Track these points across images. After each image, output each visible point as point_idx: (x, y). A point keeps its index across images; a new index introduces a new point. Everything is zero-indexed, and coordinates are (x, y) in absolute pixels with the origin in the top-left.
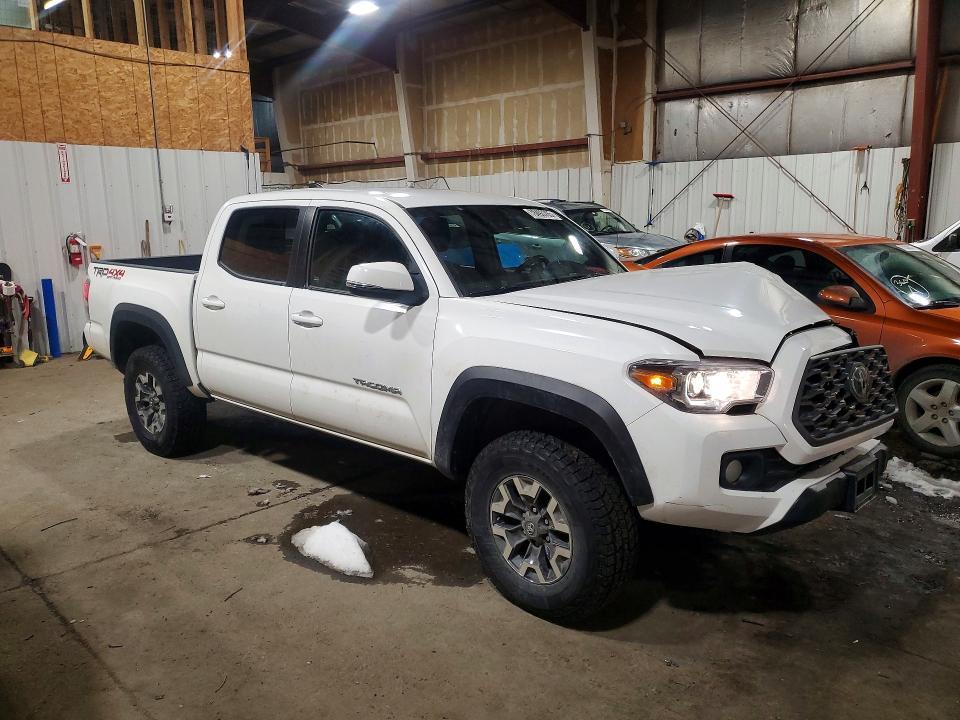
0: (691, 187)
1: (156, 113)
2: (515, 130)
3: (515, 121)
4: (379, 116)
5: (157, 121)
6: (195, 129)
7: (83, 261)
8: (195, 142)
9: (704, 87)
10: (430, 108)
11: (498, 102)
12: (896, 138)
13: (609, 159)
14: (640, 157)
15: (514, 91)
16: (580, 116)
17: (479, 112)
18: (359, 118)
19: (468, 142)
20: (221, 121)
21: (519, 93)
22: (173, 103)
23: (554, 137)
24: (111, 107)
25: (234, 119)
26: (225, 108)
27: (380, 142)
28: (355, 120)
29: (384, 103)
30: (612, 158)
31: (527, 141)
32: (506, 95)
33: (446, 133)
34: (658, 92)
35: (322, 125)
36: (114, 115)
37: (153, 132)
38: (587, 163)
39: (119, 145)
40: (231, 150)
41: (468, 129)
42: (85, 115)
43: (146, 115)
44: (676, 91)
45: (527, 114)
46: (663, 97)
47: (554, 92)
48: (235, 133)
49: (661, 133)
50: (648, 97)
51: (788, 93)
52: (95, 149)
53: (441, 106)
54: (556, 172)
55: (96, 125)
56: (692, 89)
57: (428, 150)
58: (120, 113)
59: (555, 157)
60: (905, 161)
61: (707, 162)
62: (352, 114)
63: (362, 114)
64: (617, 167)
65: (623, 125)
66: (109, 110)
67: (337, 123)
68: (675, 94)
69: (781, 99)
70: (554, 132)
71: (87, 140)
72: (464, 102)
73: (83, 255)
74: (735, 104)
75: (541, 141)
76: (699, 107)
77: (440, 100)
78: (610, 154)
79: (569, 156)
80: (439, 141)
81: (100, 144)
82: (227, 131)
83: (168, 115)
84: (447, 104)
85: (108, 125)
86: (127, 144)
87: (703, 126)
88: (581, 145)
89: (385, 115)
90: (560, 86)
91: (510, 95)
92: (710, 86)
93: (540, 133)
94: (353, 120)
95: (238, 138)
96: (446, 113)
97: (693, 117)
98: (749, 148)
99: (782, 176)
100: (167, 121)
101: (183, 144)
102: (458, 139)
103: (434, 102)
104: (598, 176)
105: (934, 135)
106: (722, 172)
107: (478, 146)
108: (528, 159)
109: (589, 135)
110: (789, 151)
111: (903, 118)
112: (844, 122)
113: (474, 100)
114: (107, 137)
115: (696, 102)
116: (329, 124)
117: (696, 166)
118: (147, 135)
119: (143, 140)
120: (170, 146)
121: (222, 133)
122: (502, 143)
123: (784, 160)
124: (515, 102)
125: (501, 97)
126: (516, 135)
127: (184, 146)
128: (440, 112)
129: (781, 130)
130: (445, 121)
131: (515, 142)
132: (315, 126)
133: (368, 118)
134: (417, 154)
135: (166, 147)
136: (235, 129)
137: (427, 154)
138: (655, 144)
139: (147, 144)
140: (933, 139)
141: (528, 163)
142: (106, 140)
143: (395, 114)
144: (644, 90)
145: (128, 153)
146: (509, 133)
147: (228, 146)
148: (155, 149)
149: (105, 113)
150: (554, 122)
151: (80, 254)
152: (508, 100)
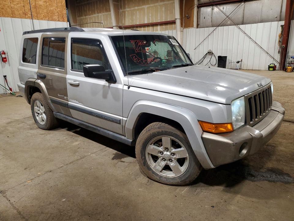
0: (210, 36)
1: (31, 6)
2: (150, 18)
3: (150, 15)
4: (104, 14)
5: (32, 9)
6: (46, 13)
7: (7, 61)
8: (46, 17)
9: (215, 2)
10: (121, 11)
11: (144, 8)
12: (279, 18)
13: (182, 27)
14: (193, 26)
15: (150, 4)
16: (172, 13)
17: (138, 12)
18: (97, 15)
19: (134, 22)
20: (55, 10)
21: (152, 5)
22: (37, 3)
23: (164, 20)
24: (14, 3)
25: (59, 10)
26: (56, 5)
27: (104, 22)
28: (96, 15)
29: (105, 9)
30: (183, 27)
31: (155, 22)
32: (147, 6)
33: (127, 19)
34: (199, 4)
35: (85, 17)
36: (15, 6)
37: (30, 13)
38: (175, 28)
39: (18, 18)
40: (59, 21)
41: (134, 18)
42: (5, 6)
43: (27, 7)
44: (205, 4)
45: (154, 12)
46: (200, 6)
47: (164, 4)
48: (60, 15)
49: (200, 18)
50: (196, 6)
51: (243, 3)
52: (10, 19)
53: (125, 10)
54: (164, 31)
55: (9, 10)
56: (211, 3)
57: (120, 25)
58: (18, 6)
59: (164, 26)
60: (282, 26)
61: (215, 28)
62: (95, 13)
63: (98, 13)
64: (185, 30)
65: (187, 15)
66: (14, 5)
67: (90, 16)
68: (204, 5)
69: (240, 6)
70: (164, 18)
71: (7, 16)
72: (133, 9)
73: (7, 58)
74: (225, 8)
75: (159, 21)
76: (213, 9)
77: (125, 8)
78: (182, 25)
79: (169, 26)
80: (124, 22)
81: (11, 17)
82: (57, 14)
83: (35, 7)
84: (127, 9)
85: (13, 10)
86: (21, 17)
87: (214, 15)
88: (173, 22)
89: (106, 13)
90: (165, 3)
91: (149, 6)
92: (217, 2)
93: (159, 18)
94: (95, 15)
95: (61, 17)
96: (127, 12)
97: (211, 13)
98: (229, 22)
99: (241, 32)
100: (35, 9)
101: (42, 18)
102: (131, 21)
103: (123, 9)
104: (179, 33)
105: (291, 17)
106: (220, 31)
107: (138, 23)
108: (155, 28)
109: (176, 19)
110: (243, 23)
111: (281, 12)
112: (261, 13)
113: (136, 8)
114: (14, 15)
115: (212, 7)
116: (87, 17)
117: (212, 29)
118: (28, 14)
119: (27, 16)
120: (37, 19)
121: (56, 14)
122: (146, 22)
123: (242, 26)
124: (150, 8)
125: (146, 7)
126: (151, 19)
127: (42, 19)
128: (124, 12)
129: (240, 16)
130: (126, 15)
131: (150, 22)
132: (82, 18)
133: (100, 14)
134: (117, 26)
135: (36, 19)
136: (60, 13)
137: (121, 26)
138: (197, 22)
139: (28, 18)
140: (291, 18)
141: (155, 29)
142: (13, 15)
143: (110, 13)
144: (194, 3)
145: (21, 20)
146: (148, 19)
147: (58, 19)
148: (31, 20)
149: (12, 5)
150: (164, 15)
151: (6, 58)
152: (148, 8)
